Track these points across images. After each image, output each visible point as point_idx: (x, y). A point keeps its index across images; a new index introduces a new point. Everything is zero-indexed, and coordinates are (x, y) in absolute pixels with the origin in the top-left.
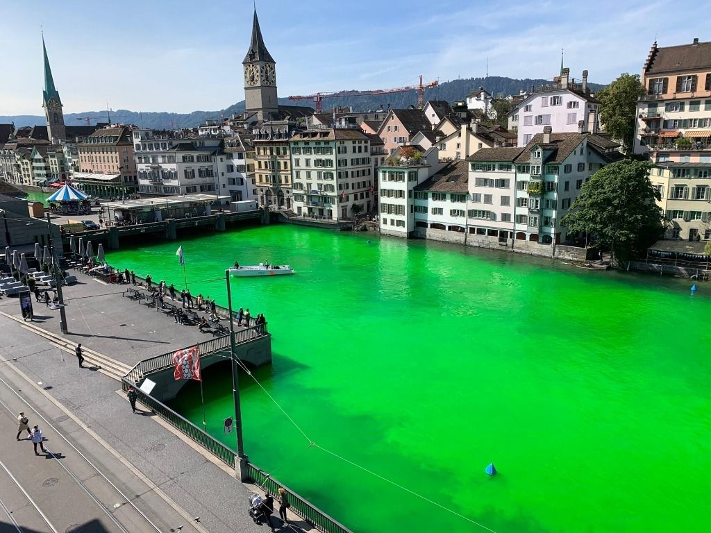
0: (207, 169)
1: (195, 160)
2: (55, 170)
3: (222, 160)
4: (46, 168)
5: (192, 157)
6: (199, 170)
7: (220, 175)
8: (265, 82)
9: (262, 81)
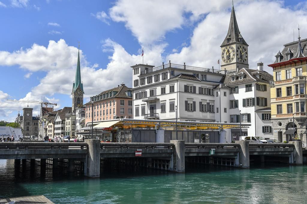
0: (208, 104)
1: (197, 91)
2: (68, 129)
3: (225, 94)
4: (63, 128)
5: (195, 87)
6: (201, 103)
7: (222, 110)
8: (240, 60)
9: (238, 59)
